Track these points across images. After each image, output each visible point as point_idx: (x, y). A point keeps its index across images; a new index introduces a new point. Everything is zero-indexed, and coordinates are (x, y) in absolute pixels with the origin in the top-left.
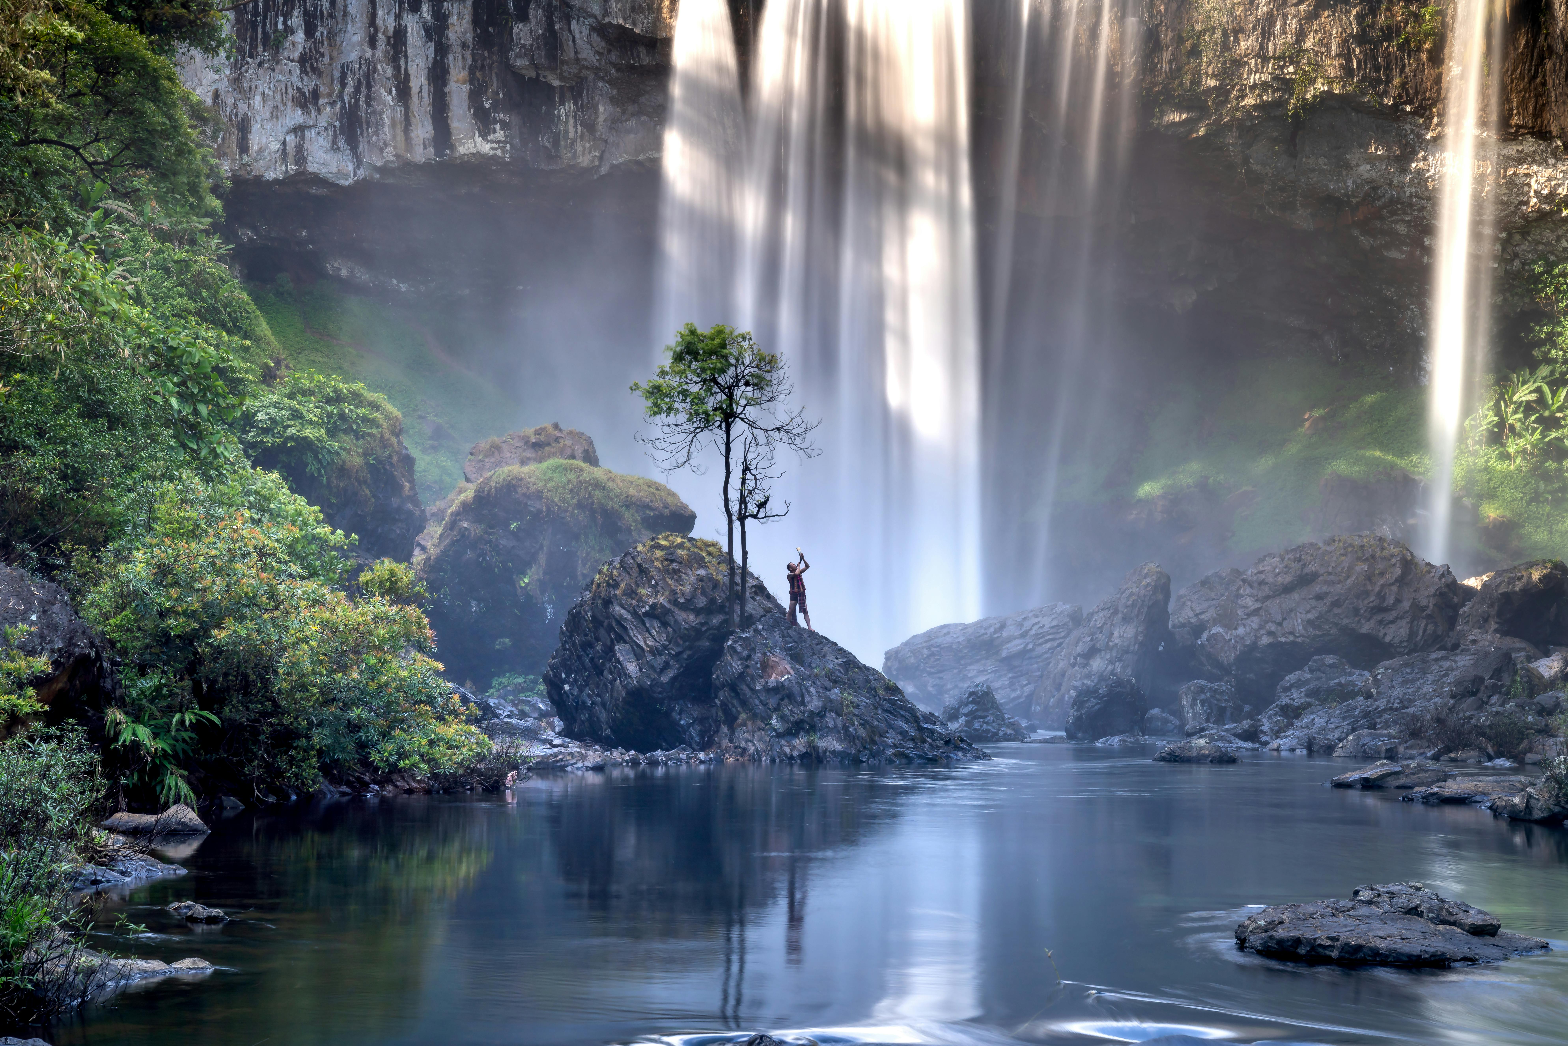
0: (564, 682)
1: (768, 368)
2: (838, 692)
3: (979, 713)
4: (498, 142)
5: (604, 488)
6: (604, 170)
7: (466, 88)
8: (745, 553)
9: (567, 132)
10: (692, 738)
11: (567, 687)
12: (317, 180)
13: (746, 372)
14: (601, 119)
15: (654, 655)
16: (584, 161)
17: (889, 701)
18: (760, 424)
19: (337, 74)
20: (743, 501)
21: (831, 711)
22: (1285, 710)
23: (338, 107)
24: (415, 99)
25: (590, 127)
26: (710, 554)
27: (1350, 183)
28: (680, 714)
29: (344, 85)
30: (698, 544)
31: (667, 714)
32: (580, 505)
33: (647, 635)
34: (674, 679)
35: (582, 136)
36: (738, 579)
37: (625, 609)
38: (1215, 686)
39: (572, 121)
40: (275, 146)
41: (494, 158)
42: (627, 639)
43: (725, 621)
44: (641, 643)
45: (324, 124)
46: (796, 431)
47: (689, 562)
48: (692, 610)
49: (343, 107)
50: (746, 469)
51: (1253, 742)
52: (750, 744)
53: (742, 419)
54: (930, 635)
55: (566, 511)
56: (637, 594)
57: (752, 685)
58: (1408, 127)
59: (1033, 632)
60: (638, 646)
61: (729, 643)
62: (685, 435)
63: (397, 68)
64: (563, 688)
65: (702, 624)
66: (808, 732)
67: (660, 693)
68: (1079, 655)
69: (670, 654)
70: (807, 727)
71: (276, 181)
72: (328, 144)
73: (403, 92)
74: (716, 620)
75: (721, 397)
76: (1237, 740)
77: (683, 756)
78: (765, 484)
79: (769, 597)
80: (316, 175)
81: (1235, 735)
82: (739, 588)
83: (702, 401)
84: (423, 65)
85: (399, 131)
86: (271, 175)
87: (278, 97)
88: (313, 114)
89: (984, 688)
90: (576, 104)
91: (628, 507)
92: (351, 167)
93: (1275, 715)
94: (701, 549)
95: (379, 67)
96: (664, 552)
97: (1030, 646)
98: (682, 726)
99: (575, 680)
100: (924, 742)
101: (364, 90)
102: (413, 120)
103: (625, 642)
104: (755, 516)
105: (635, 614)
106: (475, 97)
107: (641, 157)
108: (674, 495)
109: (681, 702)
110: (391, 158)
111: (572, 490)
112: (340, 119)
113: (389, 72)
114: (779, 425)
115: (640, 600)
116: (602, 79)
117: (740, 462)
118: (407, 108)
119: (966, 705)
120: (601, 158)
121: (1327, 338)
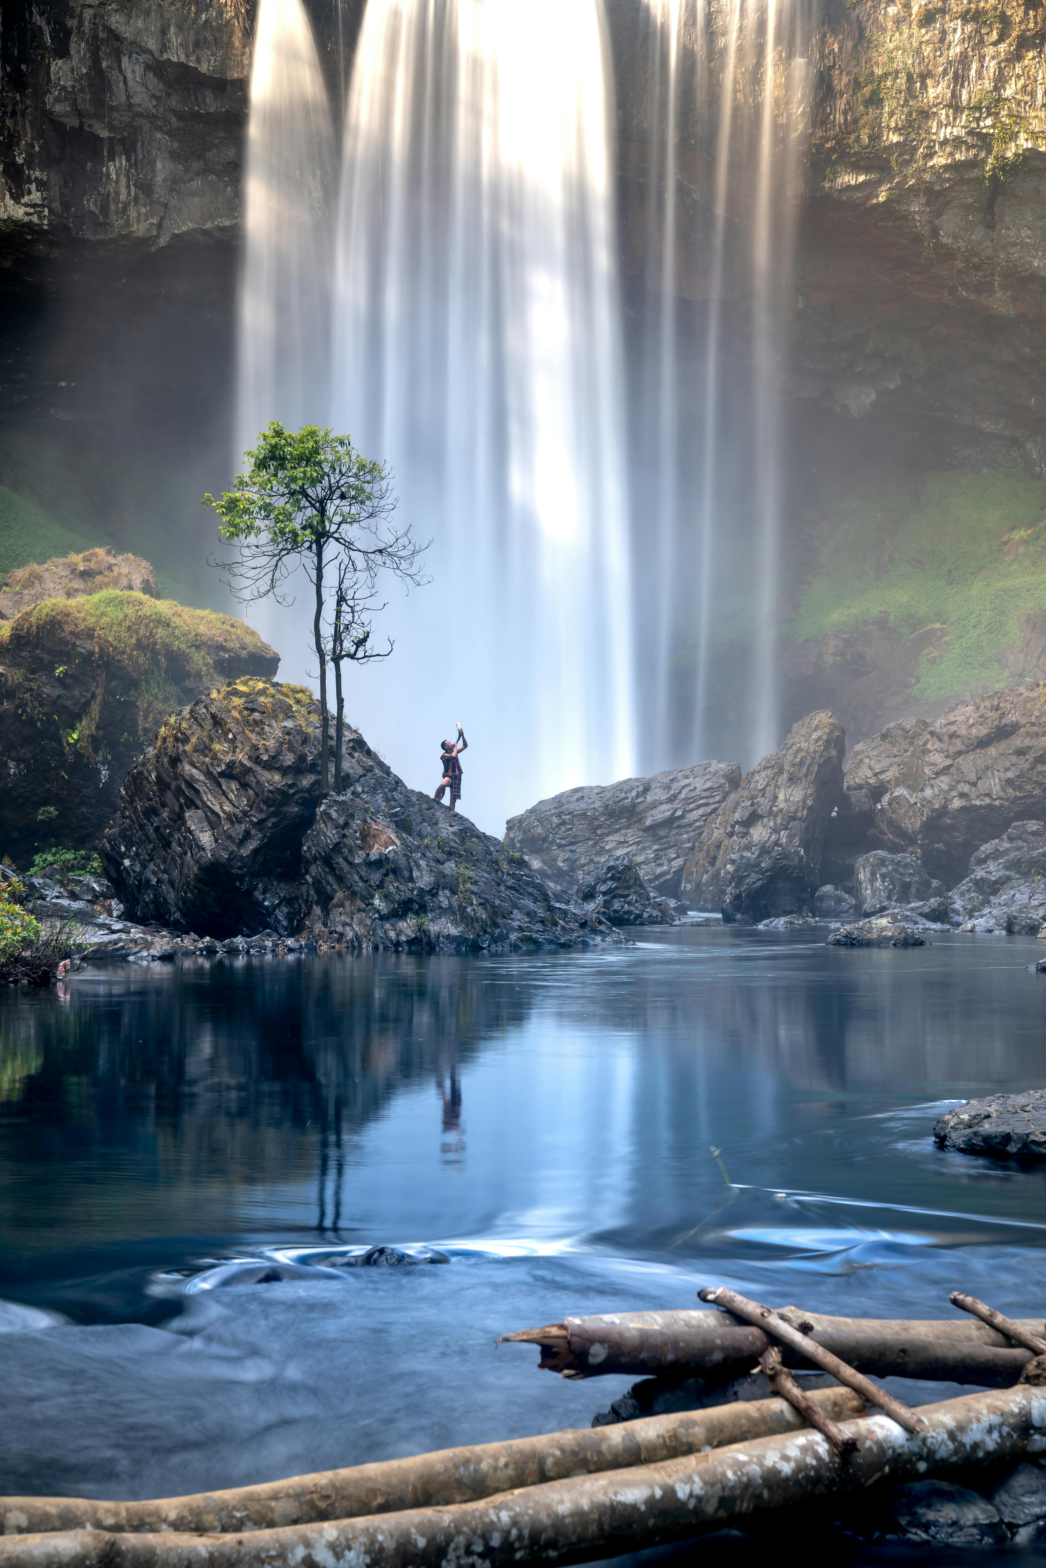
0: (123, 856)
1: (368, 478)
2: (453, 865)
3: (619, 892)
4: (34, 206)
5: (168, 625)
6: (163, 241)
8: (340, 701)
9: (117, 193)
10: (279, 922)
11: (127, 862)
13: (342, 482)
14: (159, 178)
15: (232, 823)
16: (140, 229)
17: (513, 876)
18: (358, 545)
20: (338, 638)
21: (444, 888)
22: (980, 884)
25: (146, 189)
26: (298, 702)
28: (264, 893)
30: (284, 690)
31: (249, 893)
32: (139, 645)
33: (224, 799)
34: (256, 852)
35: (136, 199)
36: (332, 732)
37: (196, 768)
38: (899, 857)
39: (123, 180)
41: (29, 225)
42: (199, 803)
43: (317, 782)
44: (217, 808)
46: (402, 553)
47: (274, 711)
48: (277, 769)
50: (341, 599)
51: (942, 922)
52: (348, 928)
53: (337, 539)
54: (559, 800)
55: (124, 652)
56: (210, 750)
57: (350, 858)
59: (683, 796)
60: (213, 812)
61: (323, 808)
62: (267, 559)
64: (122, 864)
65: (290, 786)
66: (417, 913)
67: (239, 868)
68: (737, 822)
69: (251, 821)
70: (416, 907)
74: (307, 781)
75: (310, 512)
76: (924, 921)
77: (269, 944)
78: (365, 617)
79: (369, 753)
81: (922, 915)
82: (333, 743)
83: (289, 517)
89: (626, 862)
90: (128, 160)
91: (197, 647)
93: (968, 891)
94: (288, 696)
96: (243, 700)
97: (679, 813)
98: (266, 908)
99: (137, 854)
100: (556, 924)
103: (197, 808)
104: (352, 656)
105: (208, 774)
106: (5, 149)
107: (208, 225)
109: (265, 879)
111: (129, 627)
114: (382, 546)
115: (214, 757)
116: (160, 129)
117: (334, 591)
119: (604, 882)
120: (159, 226)
121: (1029, 446)
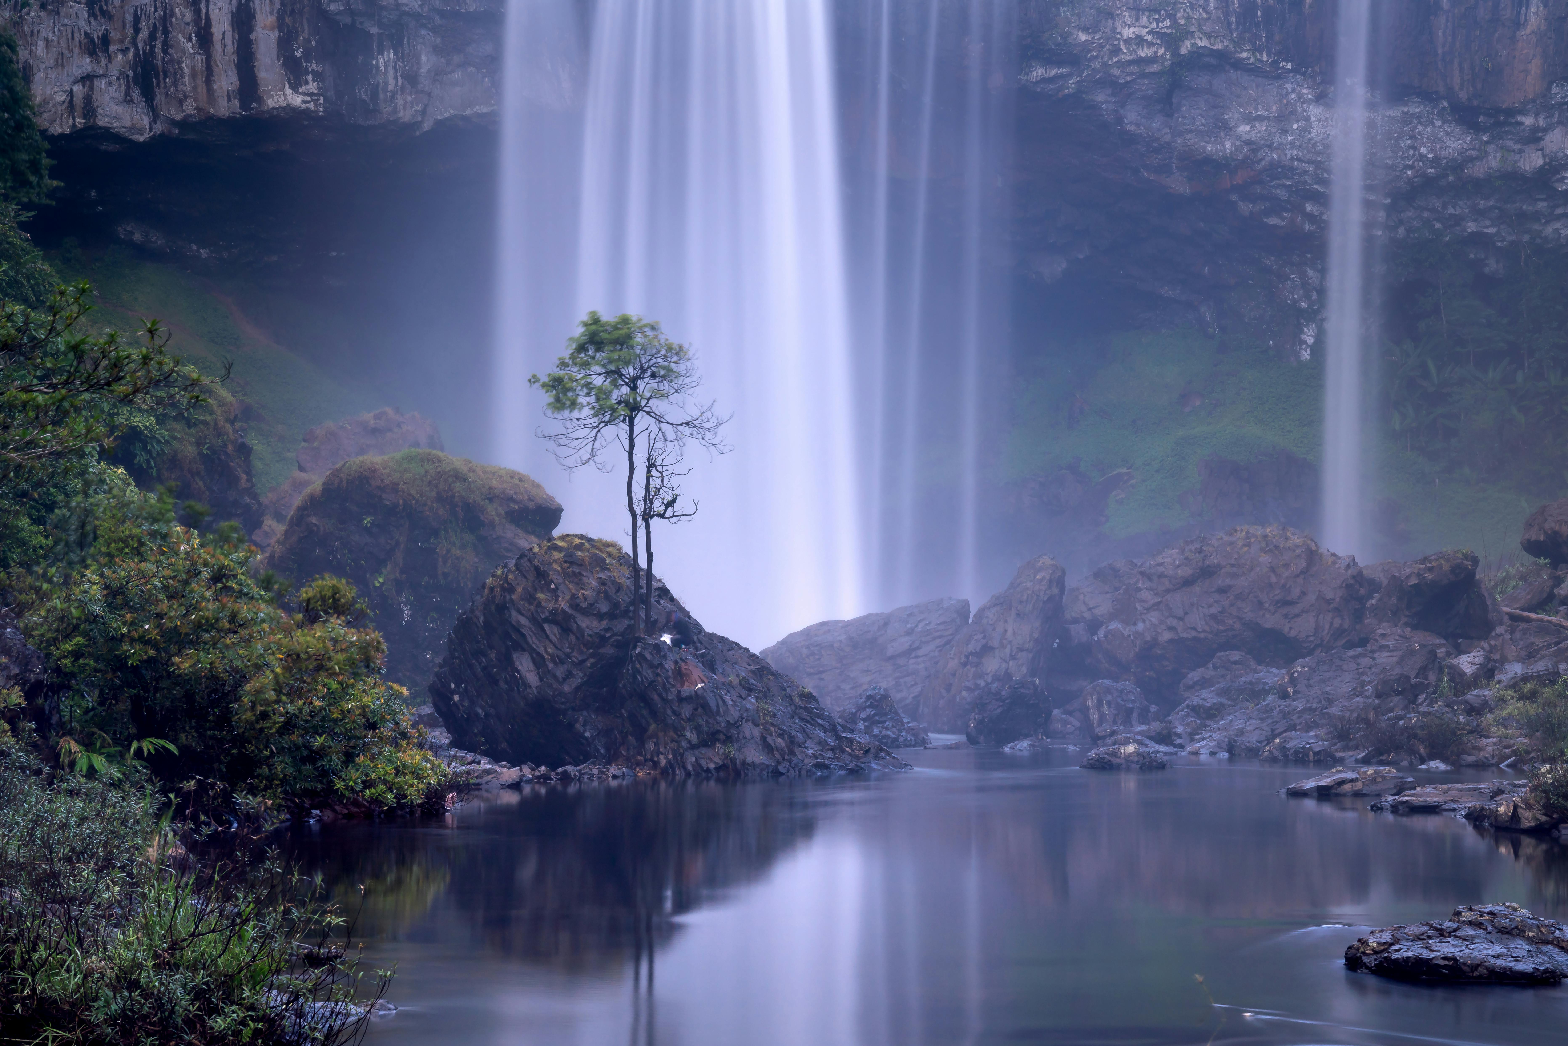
0: (453, 692)
1: (675, 358)
2: (753, 700)
3: (877, 718)
4: (310, 94)
5: (465, 480)
6: (427, 126)
7: (274, 35)
8: (650, 555)
9: (386, 84)
10: (598, 751)
11: (456, 698)
12: (108, 134)
13: (652, 362)
14: (424, 70)
15: (555, 663)
16: (405, 115)
17: (805, 708)
18: (668, 418)
19: (129, 18)
20: (648, 499)
21: (747, 721)
22: (1195, 710)
23: (131, 54)
24: (218, 47)
25: (411, 79)
26: (610, 555)
27: (1228, 145)
28: (584, 725)
29: (137, 30)
30: (598, 544)
31: (571, 726)
32: (439, 499)
33: (548, 643)
34: (578, 688)
35: (403, 89)
36: (643, 582)
37: (522, 614)
38: (1120, 685)
39: (391, 72)
40: (61, 97)
41: (306, 113)
42: (525, 646)
43: (629, 627)
44: (541, 650)
45: (116, 73)
46: (706, 425)
47: (590, 564)
48: (595, 615)
49: (136, 55)
50: (651, 466)
51: (1167, 745)
52: (661, 757)
53: (648, 413)
54: (807, 632)
55: (425, 505)
56: (535, 599)
57: (664, 695)
58: (1289, 86)
59: (919, 629)
60: (538, 654)
61: (638, 650)
62: (588, 430)
63: (197, 12)
64: (453, 699)
65: (607, 630)
66: (724, 743)
67: (563, 703)
68: (971, 653)
69: (573, 662)
70: (722, 737)
71: (62, 136)
72: (120, 96)
73: (204, 38)
74: (621, 625)
75: (625, 390)
76: (1154, 744)
77: (595, 771)
78: (675, 481)
79: (672, 599)
80: (107, 130)
81: (1151, 738)
82: (644, 591)
83: (608, 394)
84: (226, 8)
85: (200, 82)
86: (57, 129)
87: (63, 43)
88: (103, 62)
89: (882, 691)
90: (396, 53)
91: (491, 500)
92: (146, 121)
93: (1187, 716)
94: (601, 551)
95: (177, 11)
96: (563, 554)
97: (916, 644)
98: (586, 739)
100: (843, 751)
101: (160, 36)
102: (216, 70)
103: (523, 650)
104: (662, 516)
105: (534, 620)
106: (285, 44)
107: (468, 112)
108: (538, 486)
109: (585, 713)
110: (192, 112)
111: (430, 482)
112: (134, 68)
113: (189, 16)
114: (688, 419)
115: (539, 605)
116: (424, 26)
117: (645, 459)
118: (209, 57)
119: (864, 708)
120: (424, 112)
121: (1203, 309)
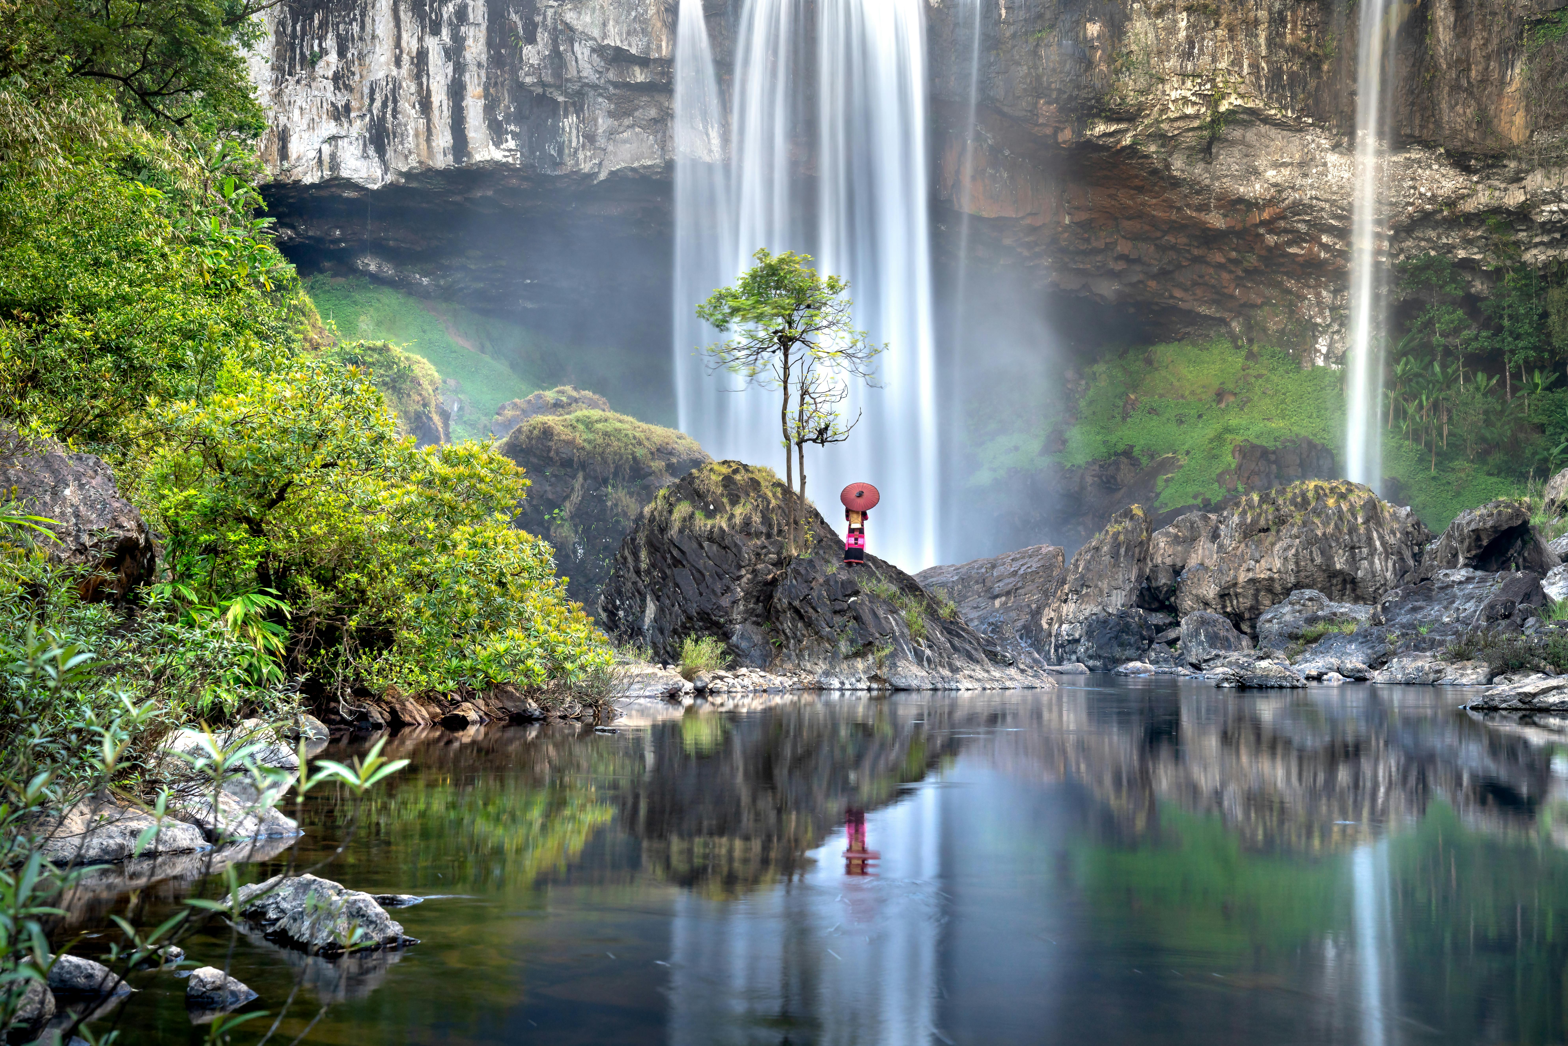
0: (619, 608)
4: (510, 150)
6: (603, 176)
7: (481, 102)
8: (803, 480)
9: (570, 141)
11: (621, 613)
12: (349, 184)
14: (600, 131)
15: (714, 579)
16: (586, 167)
19: (366, 91)
20: (801, 425)
23: (367, 119)
24: (436, 112)
25: (590, 138)
26: (764, 479)
27: (1257, 186)
29: (372, 100)
30: (753, 470)
33: (707, 559)
35: (584, 146)
39: (574, 132)
40: (313, 154)
41: (506, 164)
42: (685, 563)
44: (701, 567)
45: (356, 135)
49: (372, 119)
50: (804, 393)
53: (802, 342)
58: (1309, 138)
59: (1021, 572)
60: (698, 570)
61: (792, 566)
63: (420, 85)
64: (618, 615)
65: (763, 548)
69: (730, 578)
71: (313, 186)
72: (359, 152)
73: (425, 105)
75: (780, 319)
78: (826, 407)
80: (348, 180)
84: (443, 82)
85: (422, 139)
86: (308, 180)
87: (314, 110)
88: (346, 125)
90: (578, 117)
92: (379, 173)
94: (756, 475)
95: (404, 84)
98: (743, 650)
99: (631, 607)
101: (390, 105)
102: (434, 131)
103: (684, 567)
105: (693, 538)
106: (489, 109)
107: (636, 165)
110: (415, 164)
112: (369, 130)
113: (413, 88)
116: (600, 95)
117: (799, 387)
118: (429, 121)
120: (600, 164)
121: (1234, 324)
